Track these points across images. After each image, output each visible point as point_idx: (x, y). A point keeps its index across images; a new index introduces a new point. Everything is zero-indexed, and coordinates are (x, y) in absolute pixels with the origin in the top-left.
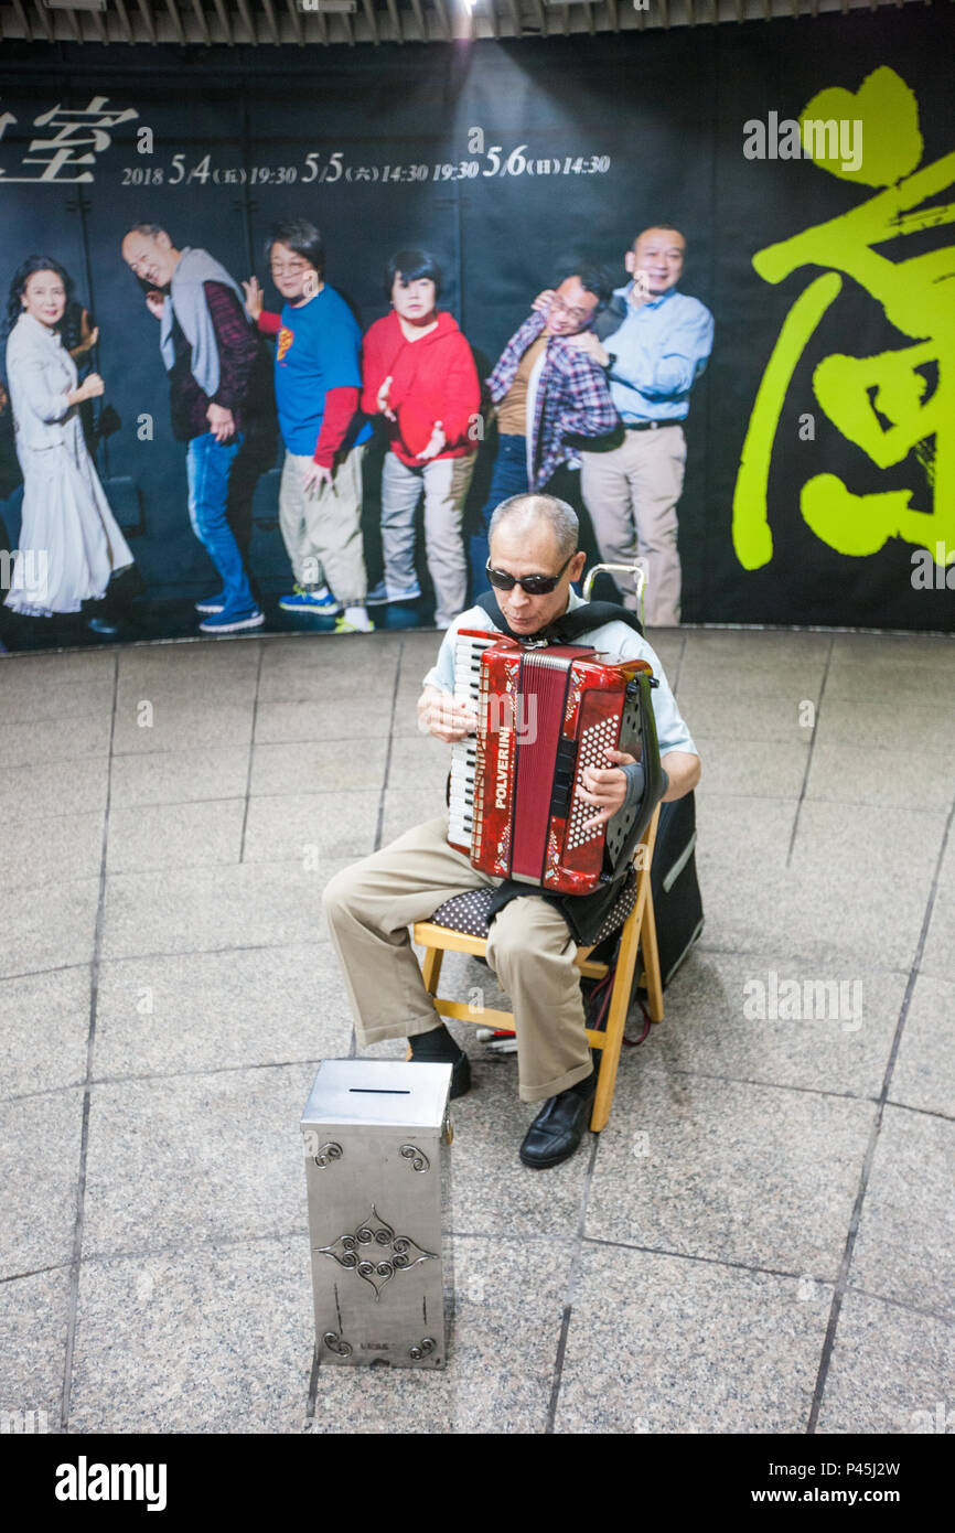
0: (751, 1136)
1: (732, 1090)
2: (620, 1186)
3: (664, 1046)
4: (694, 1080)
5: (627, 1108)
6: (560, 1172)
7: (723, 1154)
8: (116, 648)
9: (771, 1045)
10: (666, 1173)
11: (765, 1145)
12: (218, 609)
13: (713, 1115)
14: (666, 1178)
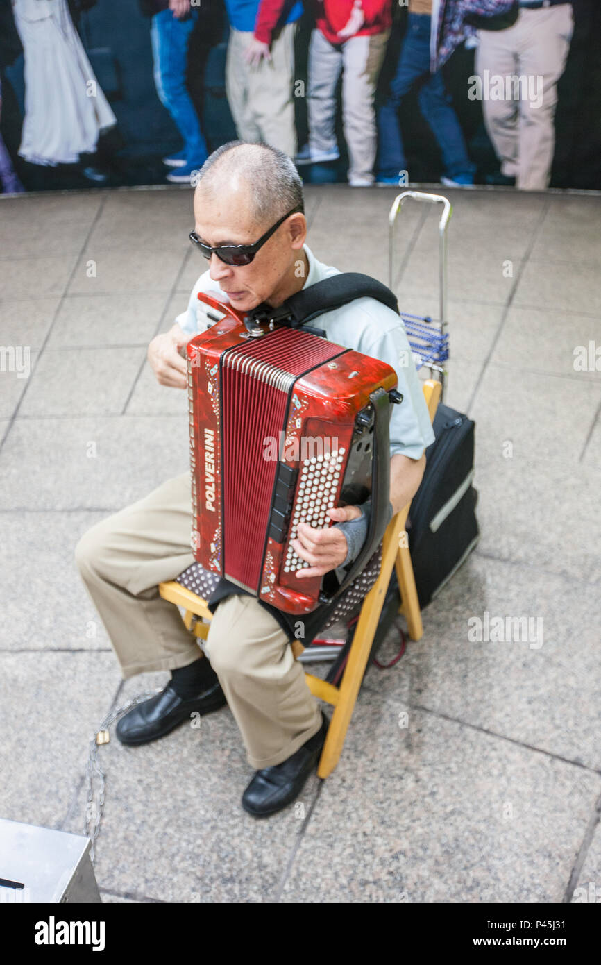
0: (469, 805)
1: (464, 739)
2: (325, 858)
3: (414, 671)
4: (430, 720)
5: (360, 748)
6: (275, 827)
7: (435, 827)
8: (106, 192)
9: (515, 684)
10: (374, 846)
11: (479, 821)
12: (180, 163)
13: (438, 770)
14: (372, 853)
